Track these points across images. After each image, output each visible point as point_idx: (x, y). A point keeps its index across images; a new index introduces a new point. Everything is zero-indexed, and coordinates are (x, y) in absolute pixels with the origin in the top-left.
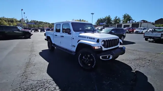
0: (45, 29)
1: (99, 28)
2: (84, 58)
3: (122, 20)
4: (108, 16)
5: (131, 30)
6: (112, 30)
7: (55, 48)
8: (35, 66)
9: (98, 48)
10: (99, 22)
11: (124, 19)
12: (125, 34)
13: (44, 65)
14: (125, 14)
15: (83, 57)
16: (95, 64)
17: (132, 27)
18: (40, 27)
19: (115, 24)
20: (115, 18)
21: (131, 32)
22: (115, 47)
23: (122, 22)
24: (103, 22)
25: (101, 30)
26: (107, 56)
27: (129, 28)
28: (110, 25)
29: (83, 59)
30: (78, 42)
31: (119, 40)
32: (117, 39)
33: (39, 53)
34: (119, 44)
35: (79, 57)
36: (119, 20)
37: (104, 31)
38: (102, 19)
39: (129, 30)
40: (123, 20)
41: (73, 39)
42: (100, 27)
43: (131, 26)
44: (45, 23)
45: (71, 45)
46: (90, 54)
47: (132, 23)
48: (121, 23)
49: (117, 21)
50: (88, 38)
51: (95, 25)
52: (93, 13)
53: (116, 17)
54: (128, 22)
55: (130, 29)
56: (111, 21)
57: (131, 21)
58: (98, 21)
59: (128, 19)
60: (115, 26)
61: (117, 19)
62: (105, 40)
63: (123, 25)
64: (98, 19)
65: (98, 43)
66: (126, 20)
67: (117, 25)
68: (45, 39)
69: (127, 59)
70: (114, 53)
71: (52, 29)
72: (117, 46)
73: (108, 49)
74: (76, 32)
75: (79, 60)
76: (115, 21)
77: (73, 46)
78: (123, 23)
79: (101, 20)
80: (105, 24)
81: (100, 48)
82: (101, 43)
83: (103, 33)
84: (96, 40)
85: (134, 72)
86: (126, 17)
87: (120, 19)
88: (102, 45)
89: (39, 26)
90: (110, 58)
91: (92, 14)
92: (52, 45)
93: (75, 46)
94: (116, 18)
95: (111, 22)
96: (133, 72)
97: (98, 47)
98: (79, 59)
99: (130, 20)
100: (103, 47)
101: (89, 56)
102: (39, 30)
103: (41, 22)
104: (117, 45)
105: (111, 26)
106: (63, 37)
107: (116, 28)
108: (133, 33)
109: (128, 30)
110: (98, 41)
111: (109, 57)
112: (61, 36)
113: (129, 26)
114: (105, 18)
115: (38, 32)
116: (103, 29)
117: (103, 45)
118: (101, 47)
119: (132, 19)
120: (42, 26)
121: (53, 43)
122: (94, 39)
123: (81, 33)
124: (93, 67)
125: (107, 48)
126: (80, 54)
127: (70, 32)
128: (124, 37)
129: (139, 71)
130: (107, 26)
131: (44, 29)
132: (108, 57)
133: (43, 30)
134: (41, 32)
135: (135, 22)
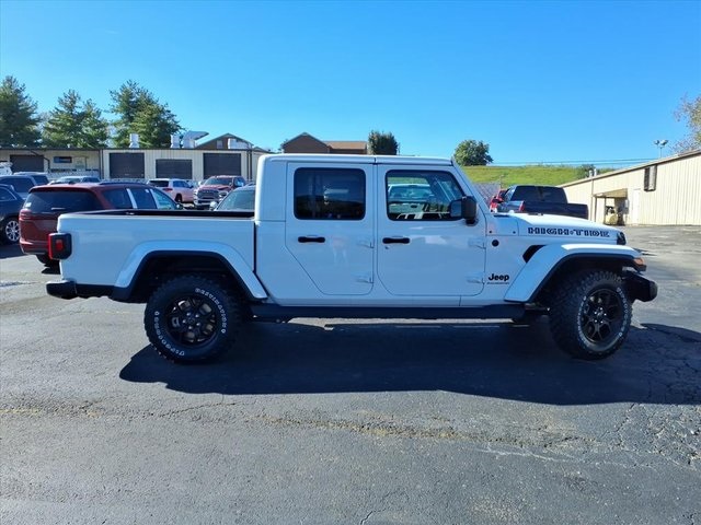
14: (128, 86)
17: (205, 170)
30: (527, 256)
40: (120, 124)
41: (495, 244)
49: (79, 125)
50: (582, 233)
53: (73, 99)
54: (175, 139)
56: (34, 122)
63: (150, 158)
67: (110, 155)
76: (63, 126)
77: (494, 278)
86: (136, 106)
93: (505, 277)
105: (60, 159)
106: (405, 241)
112: (387, 241)
122: (604, 233)
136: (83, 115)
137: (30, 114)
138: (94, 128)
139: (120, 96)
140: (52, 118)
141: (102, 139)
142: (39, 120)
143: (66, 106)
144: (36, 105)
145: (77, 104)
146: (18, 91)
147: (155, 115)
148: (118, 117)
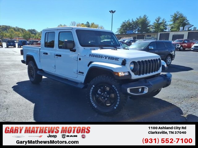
0: (15, 41)
1: (124, 41)
2: (100, 93)
3: (170, 25)
4: (142, 17)
5: (186, 45)
6: (151, 44)
7: (44, 77)
8: (9, 110)
9: (124, 75)
10: (126, 29)
11: (174, 22)
12: (173, 52)
13: (25, 108)
14: (176, 13)
15: (99, 91)
16: (118, 103)
17: (188, 38)
18: (4, 38)
19: (156, 32)
20: (156, 20)
21: (186, 49)
22: (154, 73)
23: (170, 28)
24: (132, 29)
25: (129, 44)
26: (140, 88)
27: (182, 40)
28: (146, 35)
29: (98, 94)
30: (88, 66)
31: (160, 61)
32: (157, 60)
33: (12, 88)
34: (161, 68)
35: (91, 90)
36: (165, 26)
37: (134, 46)
38: (131, 21)
39: (183, 45)
40: (172, 25)
41: (80, 59)
42: (127, 38)
43: (186, 37)
44: (14, 29)
45: (75, 70)
46: (110, 85)
47: (188, 30)
48: (167, 30)
49: (159, 26)
50: (107, 58)
51: (117, 34)
52: (114, 11)
53: (159, 19)
54: (181, 28)
55: (184, 43)
56: (149, 26)
57: (186, 28)
58: (123, 26)
59: (182, 22)
60: (156, 37)
61: (160, 22)
62: (136, 61)
63: (171, 34)
64: (124, 23)
65: (124, 67)
66: (177, 25)
67: (160, 34)
68: (23, 62)
69: (175, 96)
70: (151, 83)
71: (30, 42)
72: (156, 73)
73: (142, 76)
74: (85, 48)
75: (91, 96)
76: (155, 27)
77: (80, 72)
78: (172, 31)
79: (130, 24)
80: (137, 32)
81: (127, 74)
82: (129, 67)
83: (133, 49)
84: (121, 61)
85: (185, 116)
86: (177, 19)
87: (166, 22)
88: (131, 69)
89: (3, 36)
90: (145, 91)
91: (112, 12)
92: (38, 72)
93: (82, 73)
94: (158, 21)
95: (149, 29)
96: (183, 117)
97: (124, 73)
98: (90, 94)
99: (184, 25)
100: (132, 74)
101: (108, 89)
102: (4, 44)
103: (6, 26)
104: (157, 71)
105: (148, 36)
106: (60, 56)
107: (158, 40)
108: (190, 50)
109: (180, 44)
110: (124, 63)
111: (143, 89)
112: (57, 55)
113: (182, 36)
114: (136, 20)
115: (2, 47)
116: (133, 43)
117: (133, 70)
118: (129, 72)
119: (188, 24)
120: (8, 34)
121: (39, 67)
122: (117, 59)
123: (94, 49)
124: (115, 108)
125: (139, 75)
126: (94, 86)
127: (73, 47)
128: (172, 57)
129: (194, 114)
130: (141, 37)
131: (13, 42)
132: (140, 90)
133: (12, 44)
134: (7, 47)
135: (195, 28)
136: (161, 23)
137: (148, 24)
138: (164, 27)
139: (173, 16)
140: (153, 25)
141: (165, 30)
142: (150, 26)
143: (157, 21)
144: (150, 22)
145: (160, 20)
146: (146, 18)
147: (181, 21)
148: (172, 23)
